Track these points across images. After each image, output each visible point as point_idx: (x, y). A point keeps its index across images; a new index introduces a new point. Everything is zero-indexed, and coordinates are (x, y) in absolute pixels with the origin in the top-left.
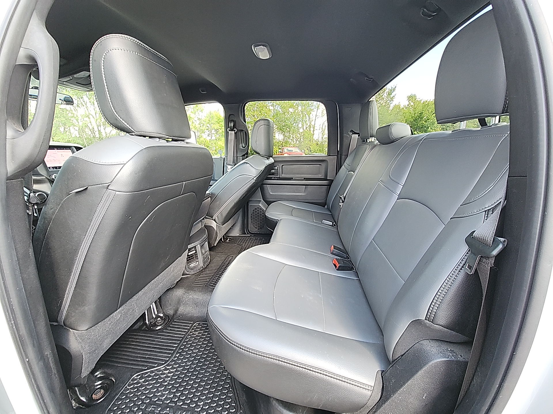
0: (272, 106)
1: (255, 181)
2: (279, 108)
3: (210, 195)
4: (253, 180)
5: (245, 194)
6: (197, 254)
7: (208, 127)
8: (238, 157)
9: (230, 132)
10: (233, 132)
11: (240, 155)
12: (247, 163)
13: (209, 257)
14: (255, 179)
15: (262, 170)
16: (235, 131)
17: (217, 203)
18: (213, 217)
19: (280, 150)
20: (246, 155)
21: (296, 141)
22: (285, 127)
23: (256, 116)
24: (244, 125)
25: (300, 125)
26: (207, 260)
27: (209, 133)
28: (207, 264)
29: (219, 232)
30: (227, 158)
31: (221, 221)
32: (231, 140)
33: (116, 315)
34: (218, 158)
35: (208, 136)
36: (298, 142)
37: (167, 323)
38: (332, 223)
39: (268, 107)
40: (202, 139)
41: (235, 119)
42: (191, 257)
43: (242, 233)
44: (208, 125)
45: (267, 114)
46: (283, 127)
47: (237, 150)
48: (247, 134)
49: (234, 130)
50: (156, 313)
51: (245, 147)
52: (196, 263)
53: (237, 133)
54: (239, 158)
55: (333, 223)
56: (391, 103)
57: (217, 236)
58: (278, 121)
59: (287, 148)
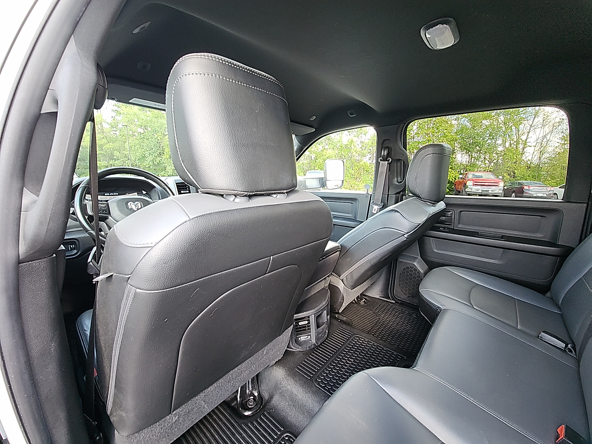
0: (456, 120)
1: (406, 239)
2: (466, 121)
3: (339, 249)
4: (403, 236)
5: (388, 255)
6: (310, 325)
7: (370, 150)
8: (389, 195)
9: (381, 162)
10: (387, 162)
11: (392, 192)
12: (397, 211)
13: (327, 331)
14: (406, 236)
15: (420, 224)
16: (389, 161)
17: (348, 259)
18: (340, 276)
19: (461, 176)
20: (400, 196)
21: (490, 163)
22: (472, 145)
23: (430, 134)
24: (403, 153)
25: (500, 142)
26: (323, 336)
27: (370, 156)
28: (321, 341)
29: (347, 298)
30: (374, 195)
31: (351, 284)
32: (382, 173)
33: (172, 418)
34: (364, 194)
35: (369, 159)
36: (492, 164)
37: (258, 410)
38: (564, 345)
39: (449, 122)
40: (362, 163)
41: (391, 145)
42: (303, 327)
43: (383, 296)
44: (371, 148)
45: (446, 131)
46: (470, 145)
47: (390, 186)
48: (406, 166)
49: (388, 159)
50: (251, 389)
51: (401, 182)
52: (307, 336)
53: (391, 163)
54: (391, 196)
55: (567, 346)
57: (344, 301)
58: (463, 138)
59: (472, 173)
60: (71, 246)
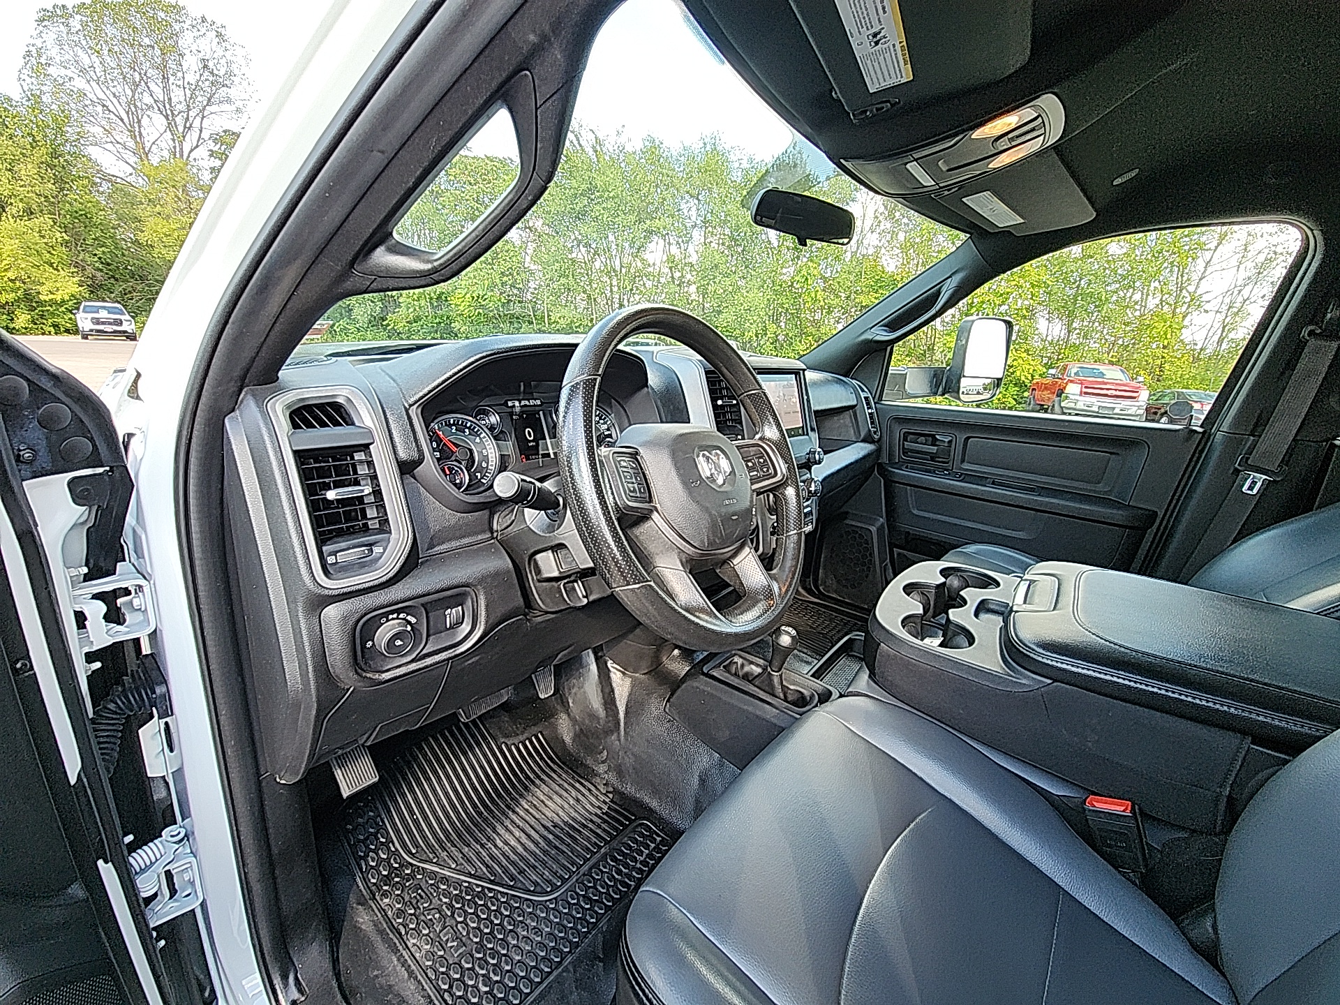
9: (1312, 342)
60: (452, 613)
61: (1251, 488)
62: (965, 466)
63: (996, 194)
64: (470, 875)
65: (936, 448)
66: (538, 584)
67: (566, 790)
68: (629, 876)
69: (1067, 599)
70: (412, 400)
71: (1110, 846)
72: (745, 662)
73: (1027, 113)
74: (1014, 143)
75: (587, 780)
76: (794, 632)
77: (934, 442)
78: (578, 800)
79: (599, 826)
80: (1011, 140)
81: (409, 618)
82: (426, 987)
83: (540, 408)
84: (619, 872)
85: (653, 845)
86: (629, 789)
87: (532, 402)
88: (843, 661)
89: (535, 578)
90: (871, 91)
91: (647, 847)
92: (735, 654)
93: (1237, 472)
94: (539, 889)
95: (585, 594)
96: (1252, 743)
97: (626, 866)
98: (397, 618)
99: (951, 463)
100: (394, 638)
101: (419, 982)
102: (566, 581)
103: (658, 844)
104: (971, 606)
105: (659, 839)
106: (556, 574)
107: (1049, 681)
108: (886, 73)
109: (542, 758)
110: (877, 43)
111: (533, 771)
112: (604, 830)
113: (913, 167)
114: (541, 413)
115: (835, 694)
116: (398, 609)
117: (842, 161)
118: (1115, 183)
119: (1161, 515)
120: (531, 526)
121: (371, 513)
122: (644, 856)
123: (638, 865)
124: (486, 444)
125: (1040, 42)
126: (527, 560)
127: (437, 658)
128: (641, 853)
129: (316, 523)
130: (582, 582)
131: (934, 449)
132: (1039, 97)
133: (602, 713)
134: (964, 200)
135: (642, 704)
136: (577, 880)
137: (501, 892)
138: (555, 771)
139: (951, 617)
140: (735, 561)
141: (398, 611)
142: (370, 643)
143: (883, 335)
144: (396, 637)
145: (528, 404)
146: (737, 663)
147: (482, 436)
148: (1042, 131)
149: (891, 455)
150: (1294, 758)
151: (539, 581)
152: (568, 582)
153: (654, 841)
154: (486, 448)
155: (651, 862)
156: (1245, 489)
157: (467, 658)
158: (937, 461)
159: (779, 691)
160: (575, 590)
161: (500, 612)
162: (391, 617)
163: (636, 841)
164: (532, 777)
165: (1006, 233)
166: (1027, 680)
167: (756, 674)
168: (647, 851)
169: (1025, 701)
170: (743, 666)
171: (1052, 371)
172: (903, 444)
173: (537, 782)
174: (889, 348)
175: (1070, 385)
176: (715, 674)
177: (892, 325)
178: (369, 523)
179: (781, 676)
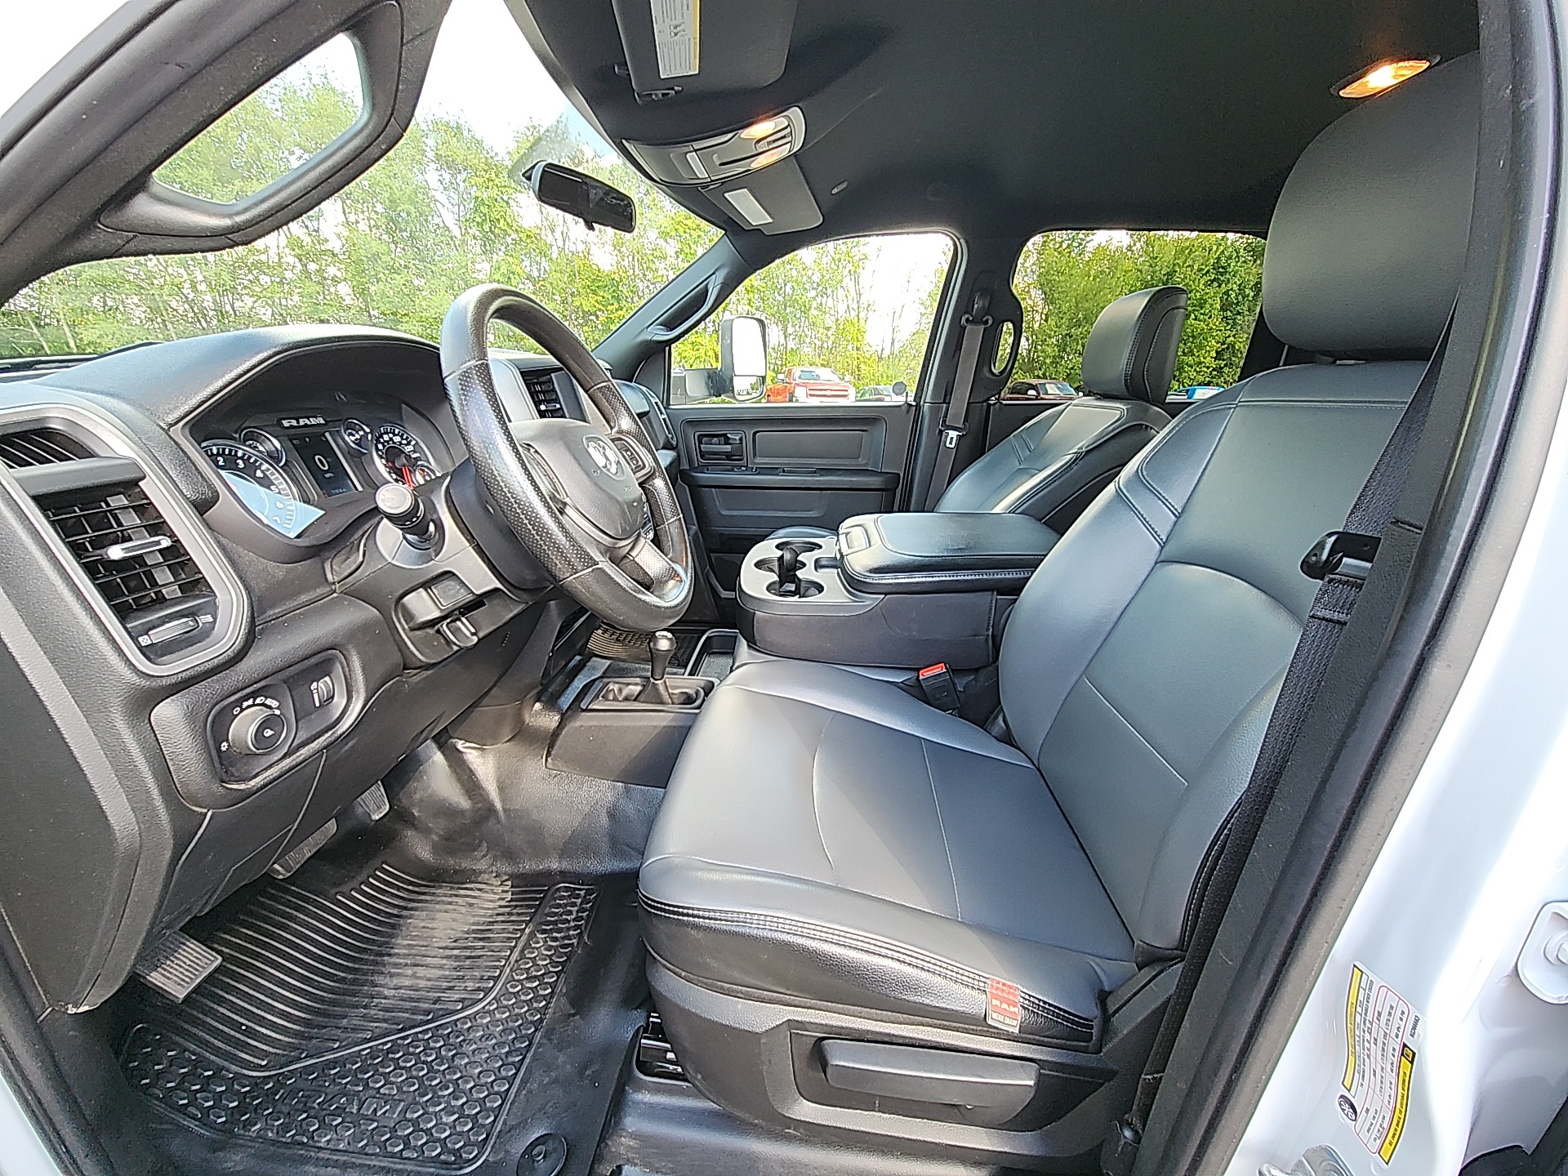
10: (982, 327)
11: (978, 397)
16: (986, 322)
32: (970, 351)
49: (985, 319)
51: (1000, 374)
56: (1088, 239)
60: (320, 687)
61: (951, 443)
62: (758, 460)
63: (751, 191)
64: (369, 1040)
65: (729, 446)
66: (411, 634)
67: (450, 903)
68: (569, 937)
69: (875, 538)
70: (171, 418)
71: (938, 699)
72: (621, 686)
73: (781, 121)
74: (771, 147)
75: (470, 882)
76: (669, 635)
77: (727, 441)
78: (471, 905)
79: (510, 914)
80: (769, 143)
81: (268, 702)
82: (372, 1163)
83: (326, 428)
84: (555, 939)
85: (579, 901)
86: (528, 866)
87: (313, 421)
88: (707, 660)
89: (406, 627)
90: (662, 77)
91: (573, 905)
92: (608, 683)
93: (941, 432)
94: (466, 1003)
95: (473, 631)
96: (998, 595)
97: (559, 931)
98: (254, 705)
99: (745, 459)
100: (261, 730)
101: (361, 1165)
102: (449, 620)
103: (585, 897)
104: (810, 565)
105: (582, 893)
106: (437, 614)
107: (883, 596)
108: (678, 64)
109: (399, 888)
110: (676, 34)
111: (395, 906)
112: (519, 914)
113: (692, 158)
114: (327, 434)
115: (716, 681)
116: (253, 692)
117: (624, 141)
118: (833, 192)
119: (902, 475)
120: (394, 562)
121: (163, 576)
122: (574, 913)
123: (572, 924)
124: (272, 478)
125: (794, 59)
126: (393, 606)
127: (315, 745)
128: (571, 913)
129: (108, 592)
130: (467, 618)
131: (728, 448)
132: (788, 109)
133: (464, 803)
134: (726, 195)
135: (516, 772)
136: (511, 970)
137: (420, 1032)
138: (424, 894)
139: (800, 576)
140: (634, 553)
141: (254, 695)
142: (225, 744)
143: (664, 335)
144: (264, 725)
145: (309, 423)
146: (613, 690)
147: (263, 468)
148: (790, 139)
149: (690, 462)
150: (1019, 595)
151: (412, 629)
152: (451, 622)
153: (578, 896)
154: (274, 484)
155: (585, 914)
156: (948, 445)
157: (344, 742)
158: (733, 458)
159: (666, 697)
160: (460, 629)
161: (380, 671)
162: (245, 704)
163: (560, 906)
164: (395, 912)
165: (757, 231)
166: (870, 601)
167: (636, 693)
168: (576, 908)
169: (870, 616)
170: (620, 690)
171: (781, 376)
172: (700, 447)
173: (405, 913)
174: (667, 348)
175: (797, 388)
176: (595, 707)
177: (670, 324)
178: (164, 591)
179: (665, 682)
